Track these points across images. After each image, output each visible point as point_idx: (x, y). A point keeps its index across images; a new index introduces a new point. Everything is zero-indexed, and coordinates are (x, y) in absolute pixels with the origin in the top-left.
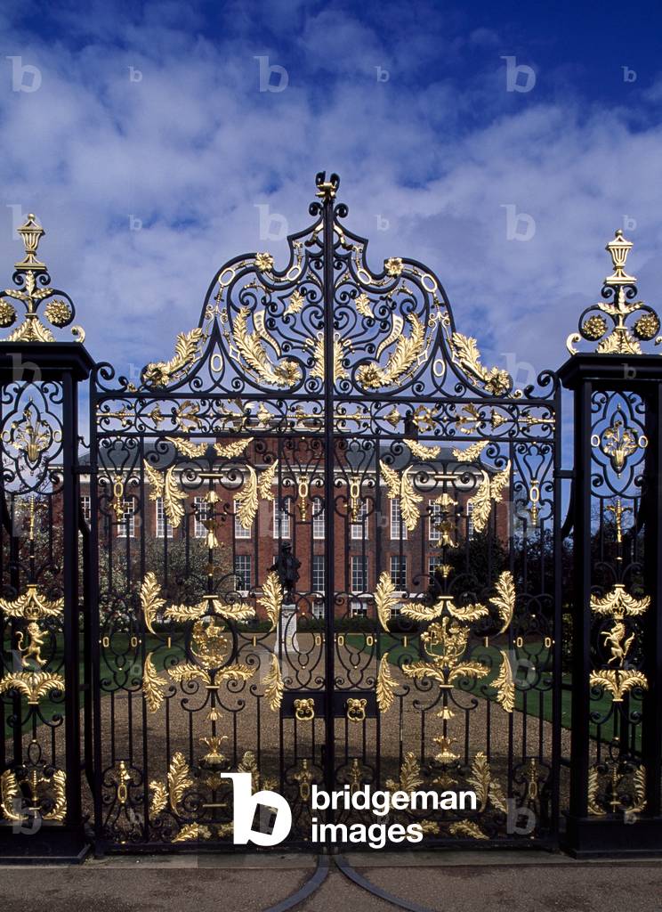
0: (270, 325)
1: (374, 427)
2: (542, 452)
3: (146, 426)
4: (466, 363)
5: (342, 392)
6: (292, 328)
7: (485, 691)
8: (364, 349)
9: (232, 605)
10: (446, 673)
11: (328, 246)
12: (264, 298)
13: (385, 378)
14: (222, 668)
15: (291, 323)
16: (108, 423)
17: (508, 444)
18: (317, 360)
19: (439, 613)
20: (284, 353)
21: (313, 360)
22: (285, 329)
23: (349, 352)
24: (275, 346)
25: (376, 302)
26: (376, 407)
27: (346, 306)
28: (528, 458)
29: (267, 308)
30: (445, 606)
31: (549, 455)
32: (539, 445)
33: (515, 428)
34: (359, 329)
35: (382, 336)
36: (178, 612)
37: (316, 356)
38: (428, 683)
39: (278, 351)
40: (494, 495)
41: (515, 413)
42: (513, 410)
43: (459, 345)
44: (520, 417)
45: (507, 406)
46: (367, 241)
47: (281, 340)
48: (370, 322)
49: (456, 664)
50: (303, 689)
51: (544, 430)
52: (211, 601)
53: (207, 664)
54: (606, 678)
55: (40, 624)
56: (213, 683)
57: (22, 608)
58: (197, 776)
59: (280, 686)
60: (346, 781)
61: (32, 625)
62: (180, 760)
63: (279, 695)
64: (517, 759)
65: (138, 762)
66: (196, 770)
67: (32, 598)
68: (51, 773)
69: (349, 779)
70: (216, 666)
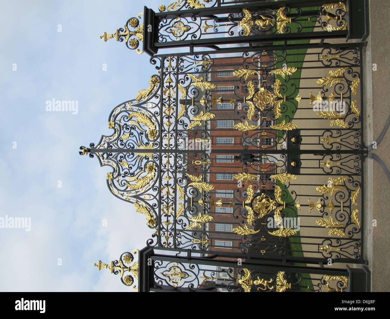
0: (133, 174)
1: (172, 132)
2: (183, 61)
3: (171, 228)
4: (147, 94)
5: (158, 145)
6: (134, 166)
7: (287, 81)
8: (142, 137)
9: (247, 195)
10: (279, 99)
11: (104, 151)
12: (123, 177)
13: (153, 128)
14: (276, 201)
15: (132, 166)
16: (170, 243)
17: (179, 75)
18: (146, 156)
19: (251, 103)
20: (143, 169)
21: (146, 158)
22: (134, 168)
23: (143, 143)
24: (140, 173)
25: (124, 132)
26: (164, 131)
27: (125, 144)
28: (185, 67)
29: (126, 176)
30: (248, 100)
31: (184, 58)
32: (179, 62)
33: (173, 73)
34: (134, 139)
35: (137, 129)
36: (250, 219)
37: (144, 156)
38: (283, 107)
39: (142, 172)
40: (200, 80)
41: (166, 73)
42: (165, 74)
43: (140, 98)
44: (168, 71)
45: (164, 77)
46: (102, 135)
47: (138, 170)
48: (131, 134)
49: (274, 94)
50: (286, 164)
51: (173, 60)
52: (245, 205)
53: (274, 207)
54: (280, 26)
55: (254, 279)
56: (283, 205)
57: (248, 287)
58: (327, 214)
59: (285, 175)
60: (331, 144)
61: (255, 282)
62: (318, 222)
63: (289, 175)
64: (320, 64)
65: (320, 241)
66: (325, 215)
67: (243, 282)
68: (325, 281)
69: (330, 143)
70: (275, 203)
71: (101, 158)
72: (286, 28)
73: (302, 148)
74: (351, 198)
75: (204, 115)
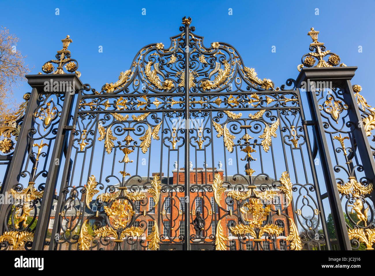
1: (209, 106)
2: (294, 114)
3: (101, 109)
4: (251, 78)
5: (193, 92)
8: (203, 75)
9: (134, 193)
10: (256, 232)
11: (187, 39)
13: (213, 85)
14: (125, 229)
16: (84, 108)
17: (276, 111)
18: (182, 80)
19: (249, 196)
20: (166, 78)
21: (180, 80)
24: (163, 75)
27: (195, 60)
28: (287, 116)
29: (160, 62)
30: (252, 192)
31: (298, 115)
32: (292, 110)
33: (278, 103)
36: (105, 197)
37: (182, 78)
38: (246, 238)
39: (164, 77)
41: (277, 97)
44: (280, 99)
45: (273, 95)
46: (203, 38)
49: (262, 226)
50: (172, 243)
52: (122, 190)
53: (117, 227)
54: (357, 233)
56: (119, 239)
67: (30, 190)
71: (179, 38)
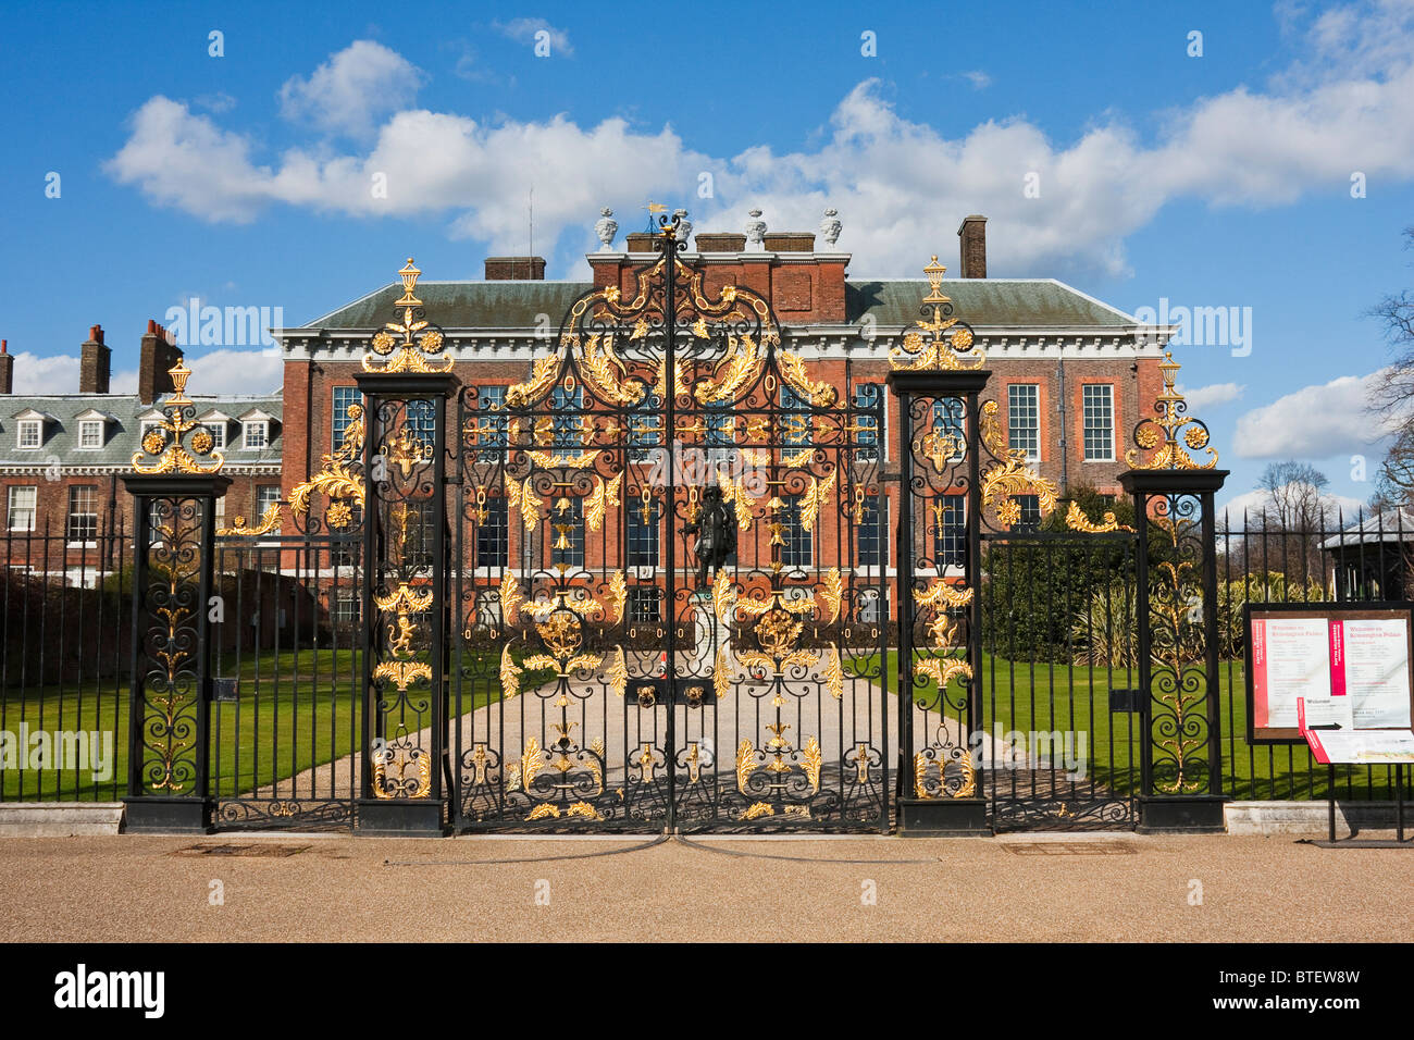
0: (618, 349)
3: (507, 441)
6: (637, 350)
9: (581, 600)
10: (778, 662)
11: (670, 278)
12: (612, 325)
13: (721, 394)
15: (636, 346)
17: (835, 450)
18: (658, 379)
19: (771, 607)
21: (655, 380)
22: (631, 352)
24: (622, 367)
25: (713, 326)
26: (713, 419)
27: (685, 329)
29: (615, 334)
30: (777, 600)
33: (841, 436)
34: (697, 350)
35: (719, 355)
36: (534, 607)
37: (659, 376)
38: (761, 671)
39: (625, 372)
40: (821, 498)
41: (840, 422)
42: (838, 419)
43: (788, 362)
44: (846, 425)
45: (833, 416)
47: (627, 361)
48: (708, 343)
49: (787, 653)
50: (647, 678)
51: (868, 437)
52: (562, 596)
53: (559, 654)
54: (931, 667)
55: (410, 618)
56: (563, 672)
57: (394, 604)
58: (548, 758)
59: (625, 674)
60: (686, 765)
61: (403, 619)
62: (533, 743)
63: (624, 683)
64: (848, 744)
65: (495, 745)
66: (547, 753)
67: (403, 595)
68: (416, 755)
69: (688, 763)
70: (566, 656)
72: (925, 678)
73: (679, 709)
74: (581, 803)
75: (747, 506)
